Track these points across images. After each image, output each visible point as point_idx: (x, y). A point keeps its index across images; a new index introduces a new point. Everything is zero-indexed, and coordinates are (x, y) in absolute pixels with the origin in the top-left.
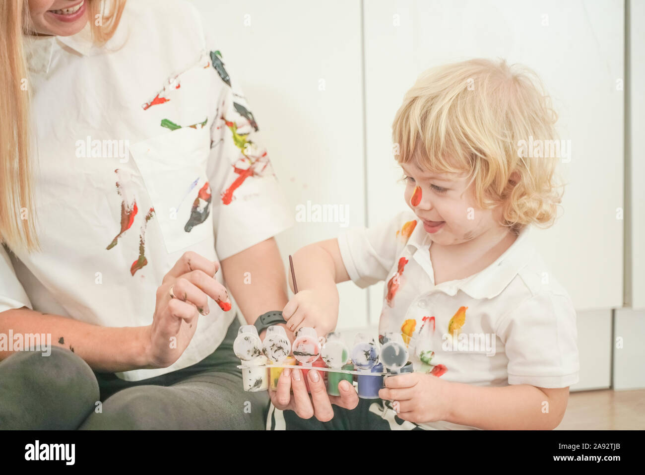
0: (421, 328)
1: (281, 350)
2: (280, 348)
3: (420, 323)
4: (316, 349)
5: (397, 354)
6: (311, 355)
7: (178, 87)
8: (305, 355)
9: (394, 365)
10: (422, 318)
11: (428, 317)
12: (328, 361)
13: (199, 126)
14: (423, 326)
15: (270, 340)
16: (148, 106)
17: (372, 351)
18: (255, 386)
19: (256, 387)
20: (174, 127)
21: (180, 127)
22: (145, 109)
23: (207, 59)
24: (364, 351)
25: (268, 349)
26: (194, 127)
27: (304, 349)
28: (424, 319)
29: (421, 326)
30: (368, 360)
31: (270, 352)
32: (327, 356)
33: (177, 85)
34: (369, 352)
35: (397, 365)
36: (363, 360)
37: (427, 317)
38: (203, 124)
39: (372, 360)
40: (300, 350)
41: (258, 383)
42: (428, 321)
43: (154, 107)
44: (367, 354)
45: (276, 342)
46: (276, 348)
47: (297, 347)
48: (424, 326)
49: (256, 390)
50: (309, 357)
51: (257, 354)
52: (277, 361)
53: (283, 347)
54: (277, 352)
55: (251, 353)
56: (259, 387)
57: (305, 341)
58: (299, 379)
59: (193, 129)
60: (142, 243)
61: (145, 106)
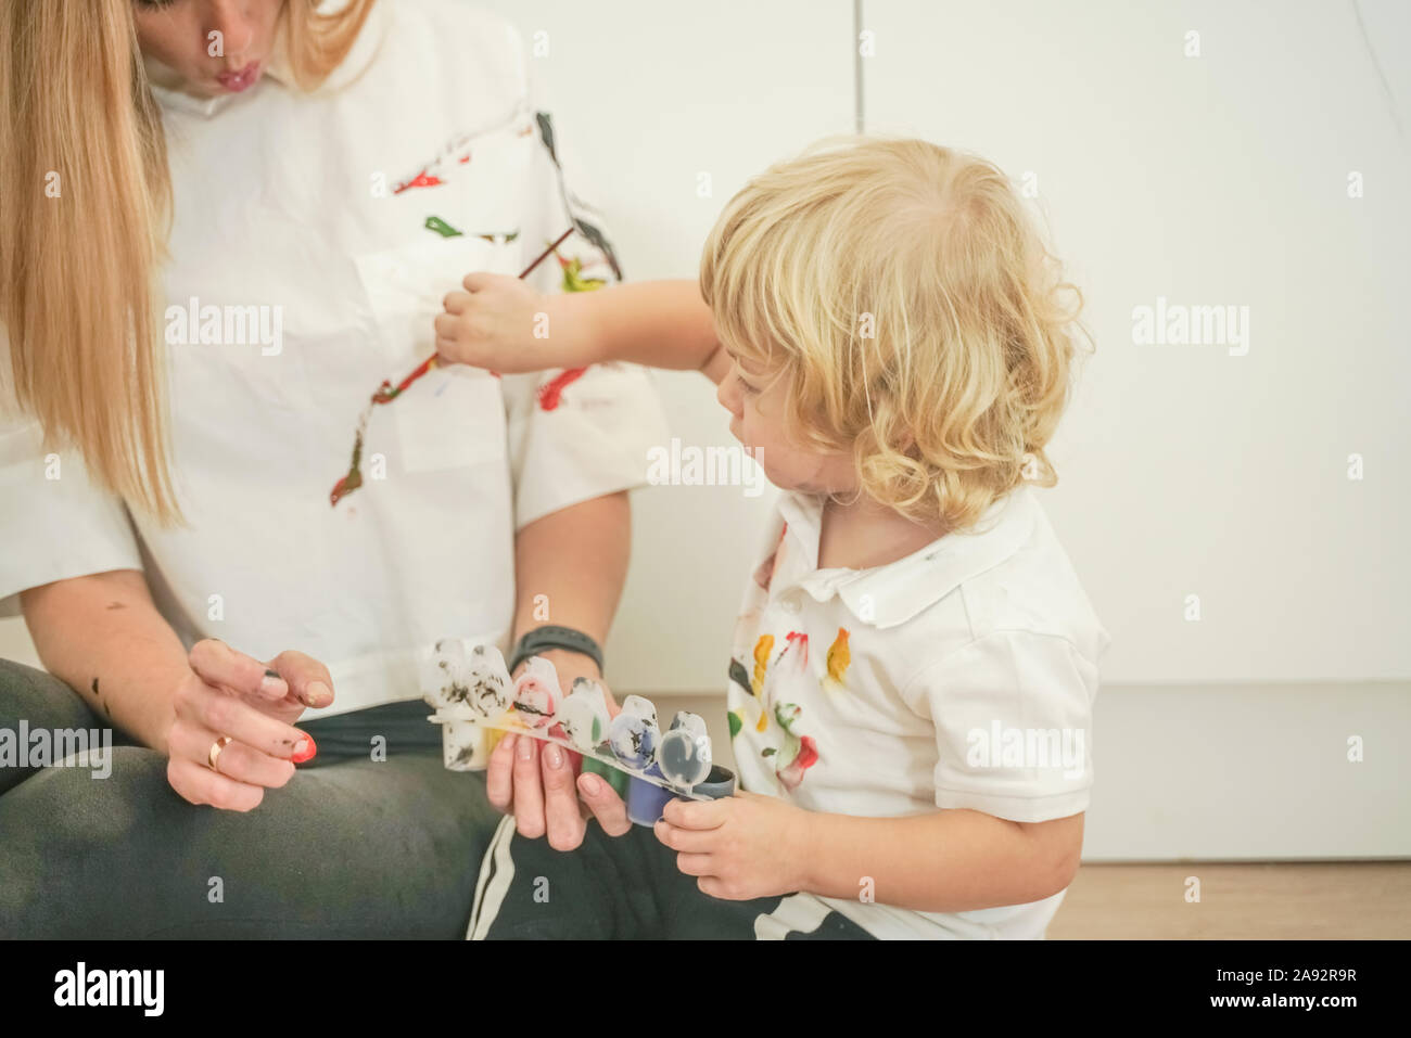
0: (782, 654)
1: (492, 696)
2: (491, 691)
3: (780, 644)
4: (550, 703)
5: (688, 758)
6: (542, 714)
7: (465, 160)
8: (532, 712)
9: (679, 777)
10: (786, 634)
11: (799, 635)
12: (569, 732)
13: (500, 240)
14: (786, 650)
15: (474, 674)
16: (403, 188)
17: (644, 736)
18: (459, 759)
19: (460, 762)
20: (447, 231)
21: (460, 234)
22: (397, 192)
23: (529, 120)
24: (632, 732)
25: (472, 690)
26: (490, 238)
27: (530, 701)
28: (791, 636)
29: (782, 651)
30: (636, 751)
31: (474, 696)
32: (568, 722)
33: (464, 157)
34: (641, 737)
35: (683, 778)
36: (627, 748)
37: (797, 632)
38: (510, 238)
39: (644, 753)
40: (524, 700)
41: (466, 754)
42: (797, 641)
43: (414, 192)
44: (635, 739)
45: (484, 678)
46: (484, 691)
47: (520, 694)
48: (789, 651)
49: (461, 767)
50: (537, 717)
51: (457, 698)
52: (486, 715)
53: (497, 690)
54: (486, 698)
55: (447, 695)
56: (466, 763)
57: (532, 685)
58: (529, 757)
59: (486, 243)
60: (359, 445)
61: (397, 188)
